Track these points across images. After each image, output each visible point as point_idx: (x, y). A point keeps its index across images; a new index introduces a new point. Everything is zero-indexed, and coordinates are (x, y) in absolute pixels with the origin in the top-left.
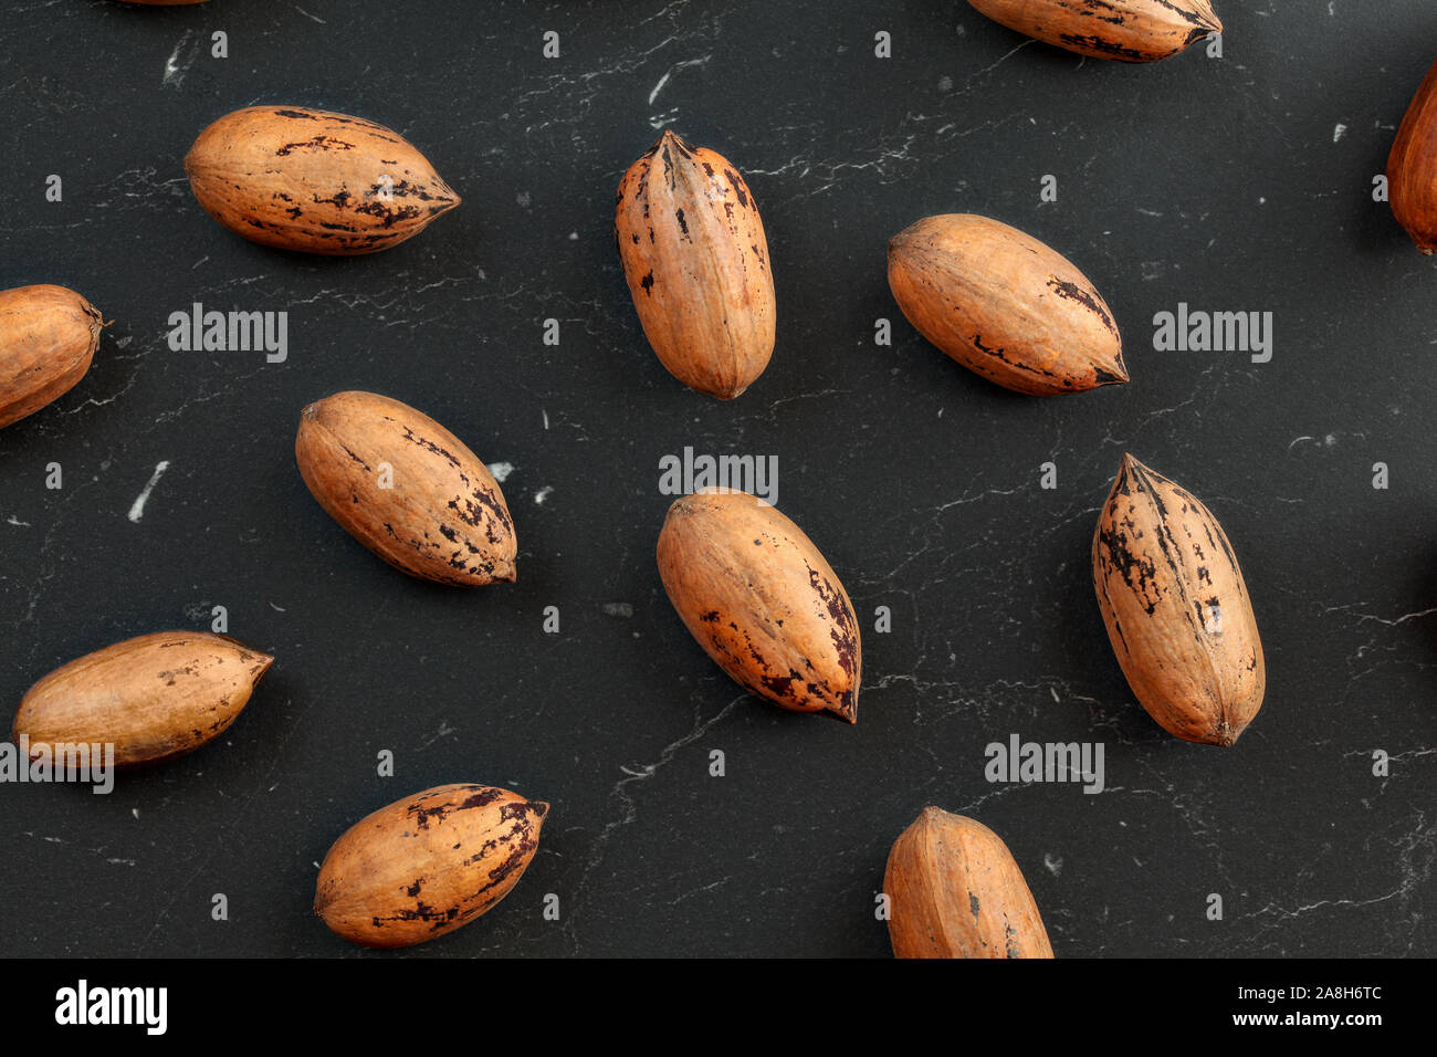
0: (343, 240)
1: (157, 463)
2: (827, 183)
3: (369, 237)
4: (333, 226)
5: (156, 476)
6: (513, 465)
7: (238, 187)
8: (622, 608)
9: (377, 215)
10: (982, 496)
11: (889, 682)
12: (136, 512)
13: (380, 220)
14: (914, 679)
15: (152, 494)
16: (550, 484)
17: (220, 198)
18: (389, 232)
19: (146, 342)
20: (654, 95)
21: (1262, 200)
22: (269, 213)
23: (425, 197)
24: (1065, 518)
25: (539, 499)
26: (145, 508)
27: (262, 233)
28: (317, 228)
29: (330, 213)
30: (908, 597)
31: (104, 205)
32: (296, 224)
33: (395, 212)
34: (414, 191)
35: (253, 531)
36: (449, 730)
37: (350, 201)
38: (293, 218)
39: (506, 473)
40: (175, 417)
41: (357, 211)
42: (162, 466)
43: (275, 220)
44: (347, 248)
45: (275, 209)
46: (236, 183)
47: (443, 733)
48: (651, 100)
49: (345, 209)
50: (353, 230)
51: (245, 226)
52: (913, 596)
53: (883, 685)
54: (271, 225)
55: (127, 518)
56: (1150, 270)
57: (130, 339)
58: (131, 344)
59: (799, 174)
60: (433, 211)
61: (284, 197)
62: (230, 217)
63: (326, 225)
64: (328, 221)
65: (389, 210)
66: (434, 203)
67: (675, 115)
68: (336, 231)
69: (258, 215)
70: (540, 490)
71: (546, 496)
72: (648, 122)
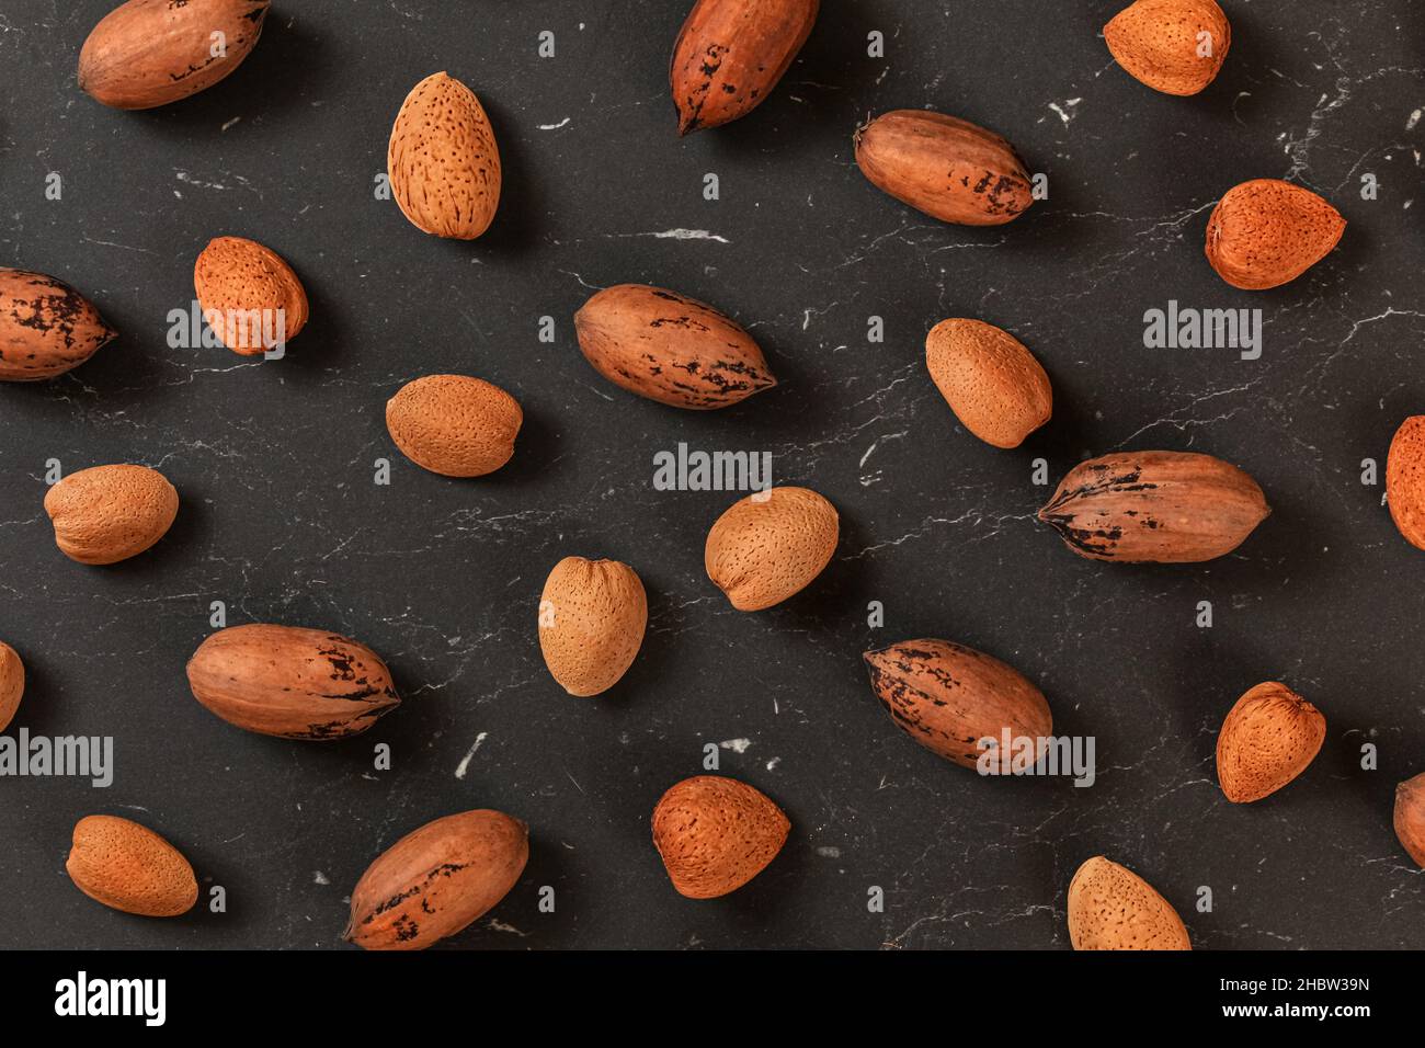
0: (687, 397)
1: (478, 734)
2: (994, 530)
3: (707, 399)
4: (683, 386)
5: (477, 745)
6: (751, 741)
7: (616, 344)
8: (831, 851)
9: (717, 384)
10: (1107, 770)
11: (1034, 910)
12: (461, 771)
13: (718, 388)
14: (1053, 909)
15: (473, 758)
16: (779, 755)
17: (601, 349)
18: (723, 397)
19: (471, 642)
20: (863, 460)
21: (1326, 549)
22: (637, 367)
23: (754, 376)
24: (1171, 788)
25: (770, 766)
26: (468, 768)
27: (626, 382)
28: (670, 386)
29: (681, 376)
30: (1050, 846)
31: (441, 536)
32: (655, 379)
33: (731, 384)
34: (747, 371)
35: (550, 787)
36: (698, 942)
37: (699, 370)
38: (654, 375)
39: (745, 747)
40: (492, 699)
41: (704, 378)
42: (482, 736)
43: (639, 373)
44: (688, 403)
45: (641, 365)
46: (616, 341)
47: (693, 944)
48: (861, 464)
49: (694, 374)
50: (697, 391)
51: (614, 374)
52: (1054, 845)
53: (1029, 913)
54: (636, 377)
55: (454, 776)
56: (1239, 601)
57: (458, 639)
58: (460, 643)
59: (972, 524)
60: (758, 387)
61: (651, 358)
62: (604, 364)
63: (678, 385)
64: (678, 381)
65: (727, 382)
66: (759, 382)
67: (879, 476)
68: (684, 390)
69: (627, 368)
70: (770, 760)
71: (775, 764)
72: (859, 481)
